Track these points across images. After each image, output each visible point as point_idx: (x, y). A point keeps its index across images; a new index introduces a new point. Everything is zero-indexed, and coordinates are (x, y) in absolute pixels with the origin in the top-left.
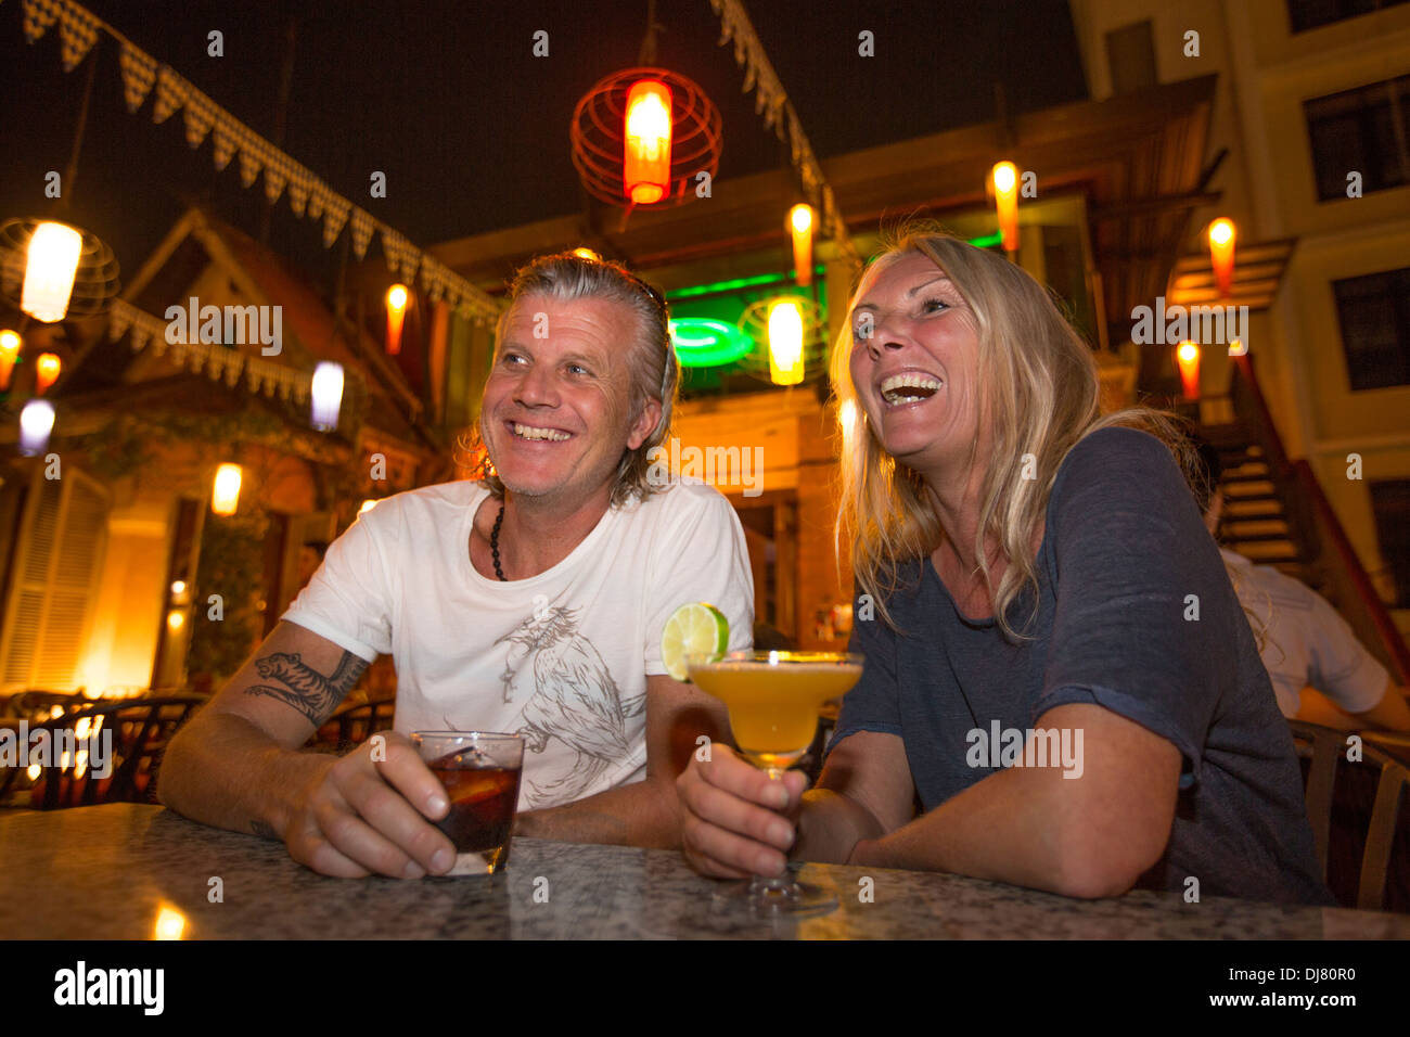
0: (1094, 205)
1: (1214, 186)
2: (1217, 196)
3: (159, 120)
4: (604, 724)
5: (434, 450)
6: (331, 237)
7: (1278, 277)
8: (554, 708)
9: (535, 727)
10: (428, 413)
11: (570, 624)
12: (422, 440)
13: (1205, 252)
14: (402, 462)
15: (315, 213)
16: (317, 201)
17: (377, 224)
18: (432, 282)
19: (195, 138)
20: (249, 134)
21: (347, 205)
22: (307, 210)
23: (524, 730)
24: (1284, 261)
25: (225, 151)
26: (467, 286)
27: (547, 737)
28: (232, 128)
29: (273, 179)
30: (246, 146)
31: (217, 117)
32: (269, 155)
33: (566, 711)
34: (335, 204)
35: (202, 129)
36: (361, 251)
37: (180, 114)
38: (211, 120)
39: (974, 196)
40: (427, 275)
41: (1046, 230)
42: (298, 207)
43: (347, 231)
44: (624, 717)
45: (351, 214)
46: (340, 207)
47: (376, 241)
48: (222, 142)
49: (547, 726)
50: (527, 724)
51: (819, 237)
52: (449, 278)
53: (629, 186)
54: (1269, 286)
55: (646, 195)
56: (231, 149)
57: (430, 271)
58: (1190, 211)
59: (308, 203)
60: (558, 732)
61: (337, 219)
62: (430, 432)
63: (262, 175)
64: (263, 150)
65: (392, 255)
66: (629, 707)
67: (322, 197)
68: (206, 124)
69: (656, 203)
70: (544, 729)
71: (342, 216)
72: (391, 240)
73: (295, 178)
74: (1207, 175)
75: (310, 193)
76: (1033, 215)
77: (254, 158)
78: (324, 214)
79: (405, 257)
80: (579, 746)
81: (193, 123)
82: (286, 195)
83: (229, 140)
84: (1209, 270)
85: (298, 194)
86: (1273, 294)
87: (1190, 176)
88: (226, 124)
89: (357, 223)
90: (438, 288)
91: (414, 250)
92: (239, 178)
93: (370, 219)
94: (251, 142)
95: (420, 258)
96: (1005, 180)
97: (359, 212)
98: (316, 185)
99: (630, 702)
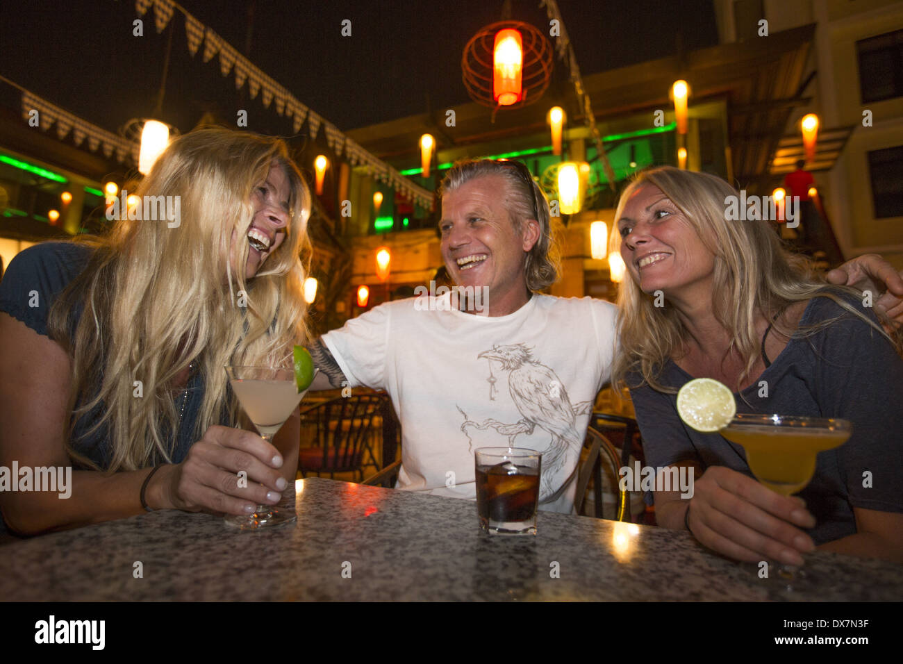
0: (731, 107)
1: (806, 94)
2: (807, 101)
3: (206, 60)
4: (564, 418)
5: (342, 250)
6: (297, 127)
7: (840, 150)
8: (537, 408)
9: (528, 420)
10: (338, 228)
11: (529, 356)
12: (335, 244)
13: (798, 134)
14: (324, 256)
15: (289, 113)
16: (290, 106)
17: (322, 120)
18: (352, 153)
19: (225, 71)
20: (253, 68)
21: (306, 109)
22: (285, 112)
23: (521, 422)
24: (845, 140)
25: (241, 78)
26: (370, 156)
27: (534, 425)
28: (245, 65)
29: (266, 94)
30: (252, 75)
31: (236, 58)
32: (264, 80)
33: (543, 410)
34: (299, 108)
35: (229, 65)
36: (314, 135)
37: (217, 56)
38: (233, 59)
39: (661, 101)
40: (349, 149)
41: (701, 121)
42: (280, 110)
43: (306, 124)
44: (576, 415)
45: (308, 114)
46: (302, 110)
47: (322, 129)
48: (239, 73)
49: (534, 419)
50: (523, 418)
51: (567, 126)
52: (360, 151)
53: (496, 95)
54: (833, 155)
55: (507, 99)
56: (244, 76)
57: (351, 147)
58: (790, 111)
59: (285, 108)
60: (539, 422)
61: (300, 117)
62: (339, 239)
63: (260, 91)
64: (261, 77)
65: (330, 138)
66: (577, 409)
67: (293, 105)
68: (231, 62)
69: (513, 105)
70: (532, 420)
71: (303, 115)
72: (330, 130)
73: (278, 93)
74: (802, 88)
75: (286, 102)
76: (696, 112)
77: (257, 82)
78: (294, 114)
79: (337, 139)
80: (552, 431)
81: (224, 62)
82: (273, 103)
83: (243, 71)
84: (802, 145)
85: (280, 103)
86: (835, 159)
87: (793, 88)
88: (241, 61)
89: (311, 119)
90: (354, 157)
91: (341, 135)
92: (249, 94)
93: (318, 117)
94: (254, 72)
95: (344, 139)
96: (680, 91)
97: (312, 113)
98: (290, 97)
99: (578, 406)
